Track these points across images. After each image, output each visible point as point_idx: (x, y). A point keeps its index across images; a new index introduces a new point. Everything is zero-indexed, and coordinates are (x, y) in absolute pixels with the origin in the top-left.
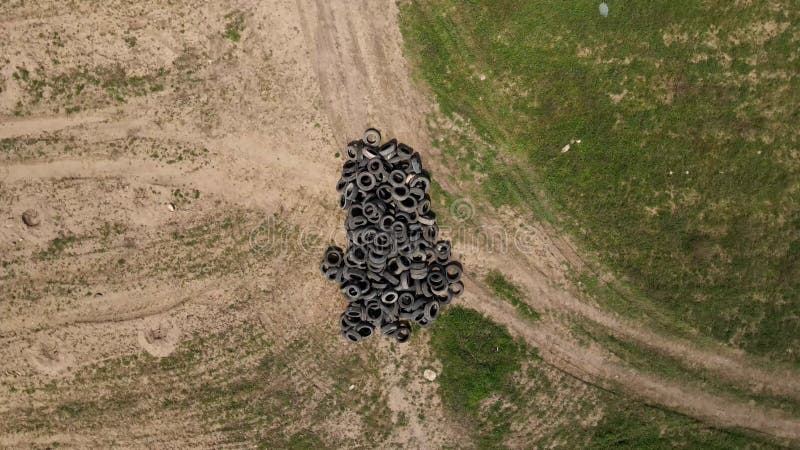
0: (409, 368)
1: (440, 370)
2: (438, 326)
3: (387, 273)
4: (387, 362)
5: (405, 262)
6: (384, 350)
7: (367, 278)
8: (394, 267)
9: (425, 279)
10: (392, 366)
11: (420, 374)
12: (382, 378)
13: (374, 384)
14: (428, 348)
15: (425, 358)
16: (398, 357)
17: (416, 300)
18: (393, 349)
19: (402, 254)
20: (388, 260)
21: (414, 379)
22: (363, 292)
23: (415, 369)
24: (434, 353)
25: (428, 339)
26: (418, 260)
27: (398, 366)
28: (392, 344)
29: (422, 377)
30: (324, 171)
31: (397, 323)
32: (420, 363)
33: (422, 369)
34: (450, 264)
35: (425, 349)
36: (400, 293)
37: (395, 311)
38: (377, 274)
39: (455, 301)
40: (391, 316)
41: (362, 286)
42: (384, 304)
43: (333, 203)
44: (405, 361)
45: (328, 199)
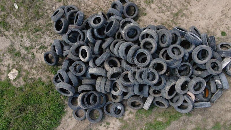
0: (24, 58)
1: (14, 84)
2: (52, 90)
3: (108, 56)
4: (32, 41)
5: (115, 76)
6: (42, 40)
7: (107, 37)
8: (113, 64)
9: (95, 89)
10: (28, 44)
11: (16, 66)
12: (20, 34)
13: (15, 26)
14: (36, 77)
15: (28, 73)
16: (34, 51)
17: (77, 77)
18: (41, 47)
19: (123, 74)
20: (120, 59)
21: (14, 60)
22: (95, 30)
23: (21, 63)
24: (30, 82)
25: (44, 79)
26: (114, 87)
27: (27, 49)
28: (46, 48)
29: (13, 67)
30: (210, 18)
31: (61, 56)
32: (26, 68)
33: (19, 69)
34: (103, 113)
35: (36, 75)
36: (87, 63)
37: (71, 56)
38: (109, 46)
39: (70, 111)
40: (68, 52)
41: (100, 30)
42: (80, 46)
43: (180, 21)
44: (30, 56)
45: (183, 18)
